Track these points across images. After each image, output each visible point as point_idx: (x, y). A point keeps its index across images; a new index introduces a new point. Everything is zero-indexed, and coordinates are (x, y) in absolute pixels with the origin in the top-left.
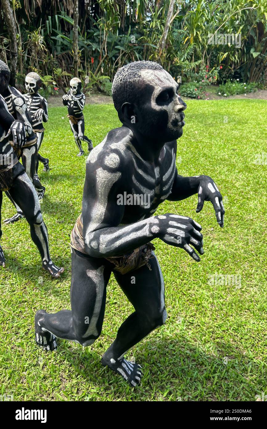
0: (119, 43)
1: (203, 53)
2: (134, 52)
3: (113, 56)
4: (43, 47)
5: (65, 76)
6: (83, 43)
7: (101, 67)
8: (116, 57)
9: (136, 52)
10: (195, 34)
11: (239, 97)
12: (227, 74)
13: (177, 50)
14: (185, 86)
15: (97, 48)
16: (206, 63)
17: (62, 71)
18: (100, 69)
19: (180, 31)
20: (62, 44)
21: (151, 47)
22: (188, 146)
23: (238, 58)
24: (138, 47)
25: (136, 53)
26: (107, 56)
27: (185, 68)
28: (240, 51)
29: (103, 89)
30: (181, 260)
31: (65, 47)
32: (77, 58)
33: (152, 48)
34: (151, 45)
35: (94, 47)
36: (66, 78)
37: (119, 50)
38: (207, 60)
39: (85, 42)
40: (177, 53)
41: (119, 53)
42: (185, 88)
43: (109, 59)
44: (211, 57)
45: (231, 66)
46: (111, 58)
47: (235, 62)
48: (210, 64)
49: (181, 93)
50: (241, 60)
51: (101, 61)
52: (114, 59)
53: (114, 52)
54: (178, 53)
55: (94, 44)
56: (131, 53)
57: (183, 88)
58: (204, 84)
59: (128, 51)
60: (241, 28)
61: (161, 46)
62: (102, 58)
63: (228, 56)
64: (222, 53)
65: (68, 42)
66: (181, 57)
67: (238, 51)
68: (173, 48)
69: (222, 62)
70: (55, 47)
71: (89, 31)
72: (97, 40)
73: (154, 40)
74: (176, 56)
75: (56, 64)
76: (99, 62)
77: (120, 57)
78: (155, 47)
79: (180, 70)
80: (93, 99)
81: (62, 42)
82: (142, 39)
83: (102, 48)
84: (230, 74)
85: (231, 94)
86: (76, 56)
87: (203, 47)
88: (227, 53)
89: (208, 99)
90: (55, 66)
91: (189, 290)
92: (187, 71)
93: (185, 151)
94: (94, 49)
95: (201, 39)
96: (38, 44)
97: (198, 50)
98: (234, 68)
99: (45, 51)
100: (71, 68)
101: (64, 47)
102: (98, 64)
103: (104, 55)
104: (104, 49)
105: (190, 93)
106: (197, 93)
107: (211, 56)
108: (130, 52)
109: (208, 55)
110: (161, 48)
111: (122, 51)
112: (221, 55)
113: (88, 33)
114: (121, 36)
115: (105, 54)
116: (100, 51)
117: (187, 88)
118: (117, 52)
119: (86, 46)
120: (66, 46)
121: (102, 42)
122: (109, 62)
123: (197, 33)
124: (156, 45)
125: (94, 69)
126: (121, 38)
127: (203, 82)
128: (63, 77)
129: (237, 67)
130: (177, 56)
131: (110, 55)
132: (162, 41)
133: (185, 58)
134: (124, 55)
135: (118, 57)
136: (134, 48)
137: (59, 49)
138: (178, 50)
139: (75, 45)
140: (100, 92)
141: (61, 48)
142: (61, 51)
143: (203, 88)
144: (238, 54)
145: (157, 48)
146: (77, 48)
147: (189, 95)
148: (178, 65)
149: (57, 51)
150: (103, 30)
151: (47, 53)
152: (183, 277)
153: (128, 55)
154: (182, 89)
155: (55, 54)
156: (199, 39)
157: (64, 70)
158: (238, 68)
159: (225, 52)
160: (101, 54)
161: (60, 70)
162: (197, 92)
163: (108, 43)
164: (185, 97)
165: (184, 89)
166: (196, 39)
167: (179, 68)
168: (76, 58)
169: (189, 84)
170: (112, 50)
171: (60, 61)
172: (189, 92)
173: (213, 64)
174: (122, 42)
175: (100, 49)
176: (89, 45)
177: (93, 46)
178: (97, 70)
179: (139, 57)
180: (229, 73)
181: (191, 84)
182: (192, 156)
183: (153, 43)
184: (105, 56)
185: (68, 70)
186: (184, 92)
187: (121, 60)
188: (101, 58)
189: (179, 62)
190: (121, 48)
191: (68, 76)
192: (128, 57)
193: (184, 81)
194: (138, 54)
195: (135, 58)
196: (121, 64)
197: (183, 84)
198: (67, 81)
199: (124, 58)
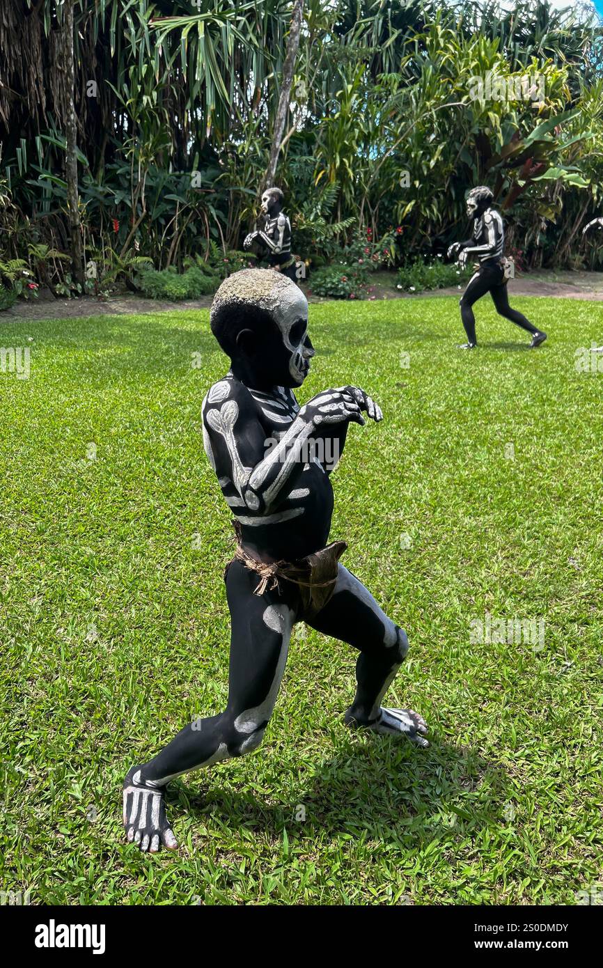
0: (173, 189)
1: (360, 204)
2: (208, 207)
3: (161, 216)
4: (6, 199)
6: (96, 191)
7: (133, 238)
8: (167, 217)
9: (213, 205)
10: (338, 164)
11: (445, 291)
12: (418, 245)
13: (302, 199)
14: (321, 273)
15: (124, 198)
16: (370, 225)
17: (49, 250)
18: (132, 244)
19: (304, 158)
20: (54, 196)
21: (243, 193)
23: (439, 210)
24: (215, 195)
25: (211, 207)
26: (147, 216)
27: (320, 234)
28: (442, 197)
29: (139, 285)
31: (57, 201)
32: (78, 220)
33: (246, 196)
34: (242, 188)
35: (118, 197)
36: (58, 265)
37: (173, 202)
38: (370, 220)
39: (100, 189)
40: (301, 206)
41: (174, 209)
42: (321, 277)
43: (153, 223)
44: (380, 213)
45: (425, 229)
46: (157, 219)
47: (433, 221)
48: (378, 227)
49: (314, 289)
50: (447, 216)
51: (135, 226)
52: (163, 222)
53: (165, 207)
54: (305, 204)
55: (118, 191)
56: (201, 208)
57: (317, 277)
58: (364, 267)
59: (193, 204)
60: (441, 147)
62: (137, 220)
63: (416, 207)
64: (403, 202)
66: (310, 211)
67: (438, 197)
68: (293, 196)
69: (404, 221)
70: (38, 202)
71: (108, 166)
72: (126, 184)
73: (249, 179)
74: (299, 211)
75: (37, 237)
76: (130, 228)
77: (175, 218)
78: (252, 192)
79: (309, 239)
80: (113, 306)
81: (52, 192)
82: (224, 177)
83: (135, 200)
84: (425, 246)
85: (427, 287)
86: (73, 214)
87: (359, 190)
88: (413, 203)
89: (372, 299)
90: (33, 239)
92: (325, 241)
94: (117, 203)
95: (351, 174)
97: (348, 196)
98: (432, 234)
99: (10, 208)
100: (69, 242)
101: (55, 202)
102: (128, 234)
103: (140, 213)
104: (140, 201)
105: (331, 289)
106: (347, 288)
107: (380, 209)
108: (199, 206)
109: (373, 208)
111: (181, 205)
112: (400, 206)
113: (107, 171)
114: (177, 173)
115: (142, 211)
116: (130, 205)
117: (326, 277)
118: (168, 207)
119: (101, 198)
120: (59, 198)
121: (135, 187)
122: (152, 228)
123: (342, 162)
124: (254, 189)
125: (119, 244)
126: (179, 177)
127: (361, 264)
128: (51, 261)
129: (439, 231)
130: (302, 211)
131: (155, 214)
132: (266, 180)
133: (317, 213)
134: (186, 212)
135: (173, 216)
136: (207, 197)
137: (46, 205)
138: (305, 199)
139: (72, 192)
140: (132, 293)
141: (50, 204)
142: (50, 210)
143: (362, 276)
144: (439, 203)
145: (256, 195)
146: (76, 198)
147: (331, 293)
148: (303, 227)
149: (41, 210)
150: (136, 162)
151: (16, 213)
153: (195, 212)
154: (315, 280)
155: (37, 215)
156: (348, 173)
157: (55, 247)
158: (441, 232)
159: (409, 201)
160: (134, 212)
161: (43, 247)
162: (348, 285)
163: (150, 189)
164: (321, 296)
165: (319, 279)
166: (341, 174)
167: (307, 237)
168: (75, 220)
169: (330, 270)
170: (158, 205)
171: (45, 229)
172: (329, 285)
173: (385, 227)
174: (180, 187)
175: (131, 201)
176: (108, 195)
177: (116, 196)
178: (126, 245)
179: (218, 217)
180: (421, 245)
181: (334, 269)
183: (246, 185)
184: (142, 215)
186: (320, 286)
187: (179, 224)
188: (134, 220)
189: (305, 223)
190: (179, 199)
191: (63, 260)
192: (194, 217)
193: (320, 265)
194: (215, 209)
195: (211, 217)
196: (179, 232)
197: (317, 270)
198: (60, 272)
199: (186, 220)
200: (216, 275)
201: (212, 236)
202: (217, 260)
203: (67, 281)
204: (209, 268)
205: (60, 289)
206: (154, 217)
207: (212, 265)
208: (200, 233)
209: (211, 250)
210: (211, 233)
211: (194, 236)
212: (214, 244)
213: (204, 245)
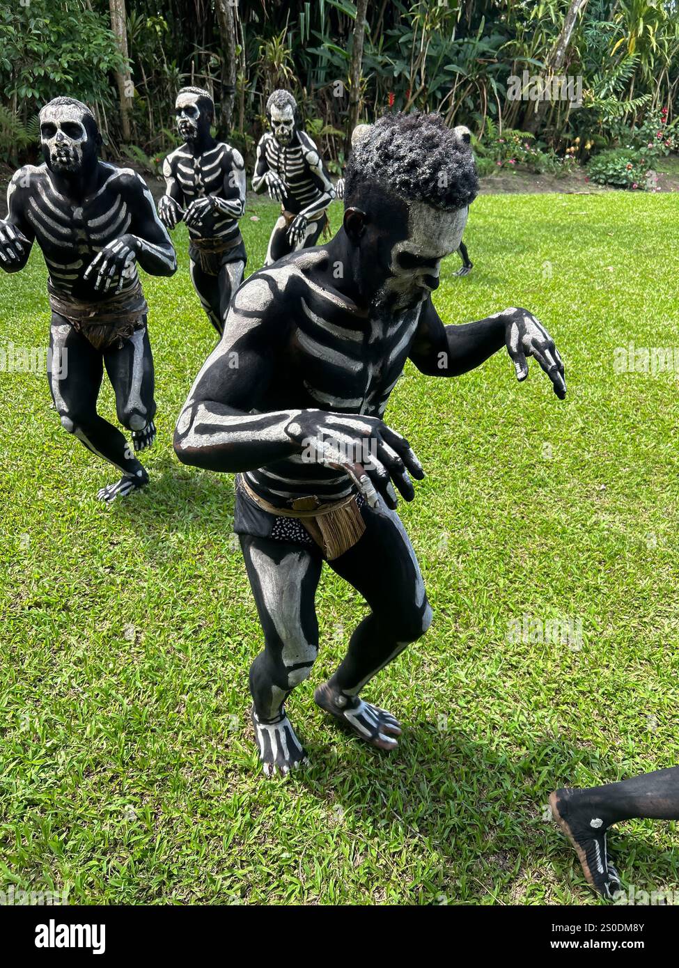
0: (455, 58)
1: (657, 77)
2: (488, 79)
3: (439, 89)
4: (288, 72)
5: (329, 136)
6: (375, 60)
8: (445, 90)
9: (493, 77)
10: (640, 31)
13: (593, 70)
14: (602, 158)
15: (403, 70)
16: (665, 101)
17: (324, 125)
19: (603, 24)
20: (330, 64)
21: (529, 64)
22: (584, 299)
24: (497, 66)
25: (492, 80)
26: (425, 89)
27: (609, 113)
30: (517, 542)
31: (335, 71)
32: (357, 96)
33: (532, 67)
34: (529, 59)
35: (398, 68)
36: (330, 140)
37: (453, 74)
38: (666, 94)
39: (379, 58)
40: (590, 78)
41: (453, 81)
42: (602, 163)
43: (429, 96)
46: (434, 92)
48: (674, 103)
49: (592, 175)
51: (411, 101)
52: (439, 95)
53: (443, 78)
54: (595, 77)
55: (398, 62)
56: (481, 80)
57: (598, 162)
58: (652, 153)
59: (473, 76)
61: (553, 61)
62: (413, 94)
65: (343, 60)
66: (601, 87)
68: (584, 67)
70: (314, 72)
71: (389, 32)
72: (405, 53)
73: (538, 48)
74: (588, 85)
75: (313, 110)
76: (405, 102)
77: (454, 91)
78: (538, 64)
79: (595, 118)
81: (329, 60)
82: (510, 46)
83: (414, 71)
86: (355, 90)
87: (660, 62)
89: (656, 191)
90: (310, 113)
91: (523, 603)
92: (613, 121)
93: (574, 311)
94: (396, 75)
95: (654, 44)
96: (279, 66)
97: (646, 69)
99: (292, 81)
100: (343, 117)
101: (331, 72)
103: (417, 86)
104: (419, 73)
105: (612, 176)
106: (631, 176)
108: (479, 78)
109: (672, 81)
110: (554, 66)
111: (460, 77)
113: (387, 38)
114: (461, 40)
115: (420, 84)
116: (409, 78)
117: (608, 162)
118: (448, 79)
119: (379, 68)
120: (338, 68)
121: (416, 57)
122: (427, 102)
123: (645, 28)
124: (541, 60)
126: (461, 45)
127: (650, 149)
128: (324, 137)
130: (591, 85)
131: (432, 87)
132: (557, 50)
133: (609, 89)
134: (464, 86)
135: (449, 89)
136: (489, 69)
137: (322, 74)
138: (596, 71)
139: (356, 66)
141: (327, 73)
142: (326, 81)
143: (649, 162)
145: (544, 67)
146: (359, 73)
147: (610, 181)
148: (590, 106)
149: (317, 80)
150: (420, 29)
151: (296, 86)
152: (515, 576)
153: (474, 84)
154: (595, 165)
155: (313, 86)
156: (650, 42)
157: (329, 123)
160: (412, 85)
161: (319, 122)
162: (631, 173)
163: (431, 60)
164: (600, 184)
165: (600, 165)
166: (642, 44)
167: (593, 115)
168: (355, 95)
169: (614, 154)
170: (436, 76)
171: (321, 101)
172: (611, 172)
174: (461, 55)
175: (409, 73)
176: (387, 64)
177: (396, 67)
179: (498, 90)
181: (618, 153)
182: (589, 322)
183: (533, 56)
184: (419, 89)
185: (337, 121)
186: (600, 172)
187: (456, 98)
188: (411, 93)
189: (593, 100)
190: (458, 70)
191: (336, 136)
192: (472, 91)
193: (602, 147)
194: (496, 81)
195: (490, 92)
196: (455, 106)
197: (598, 153)
198: (331, 147)
199: (464, 94)
200: (490, 156)
201: (489, 113)
202: (492, 140)
203: (340, 159)
204: (482, 148)
205: (332, 167)
206: (430, 91)
207: (486, 145)
208: (477, 108)
209: (486, 128)
210: (488, 108)
211: (470, 111)
212: (490, 121)
213: (479, 122)
